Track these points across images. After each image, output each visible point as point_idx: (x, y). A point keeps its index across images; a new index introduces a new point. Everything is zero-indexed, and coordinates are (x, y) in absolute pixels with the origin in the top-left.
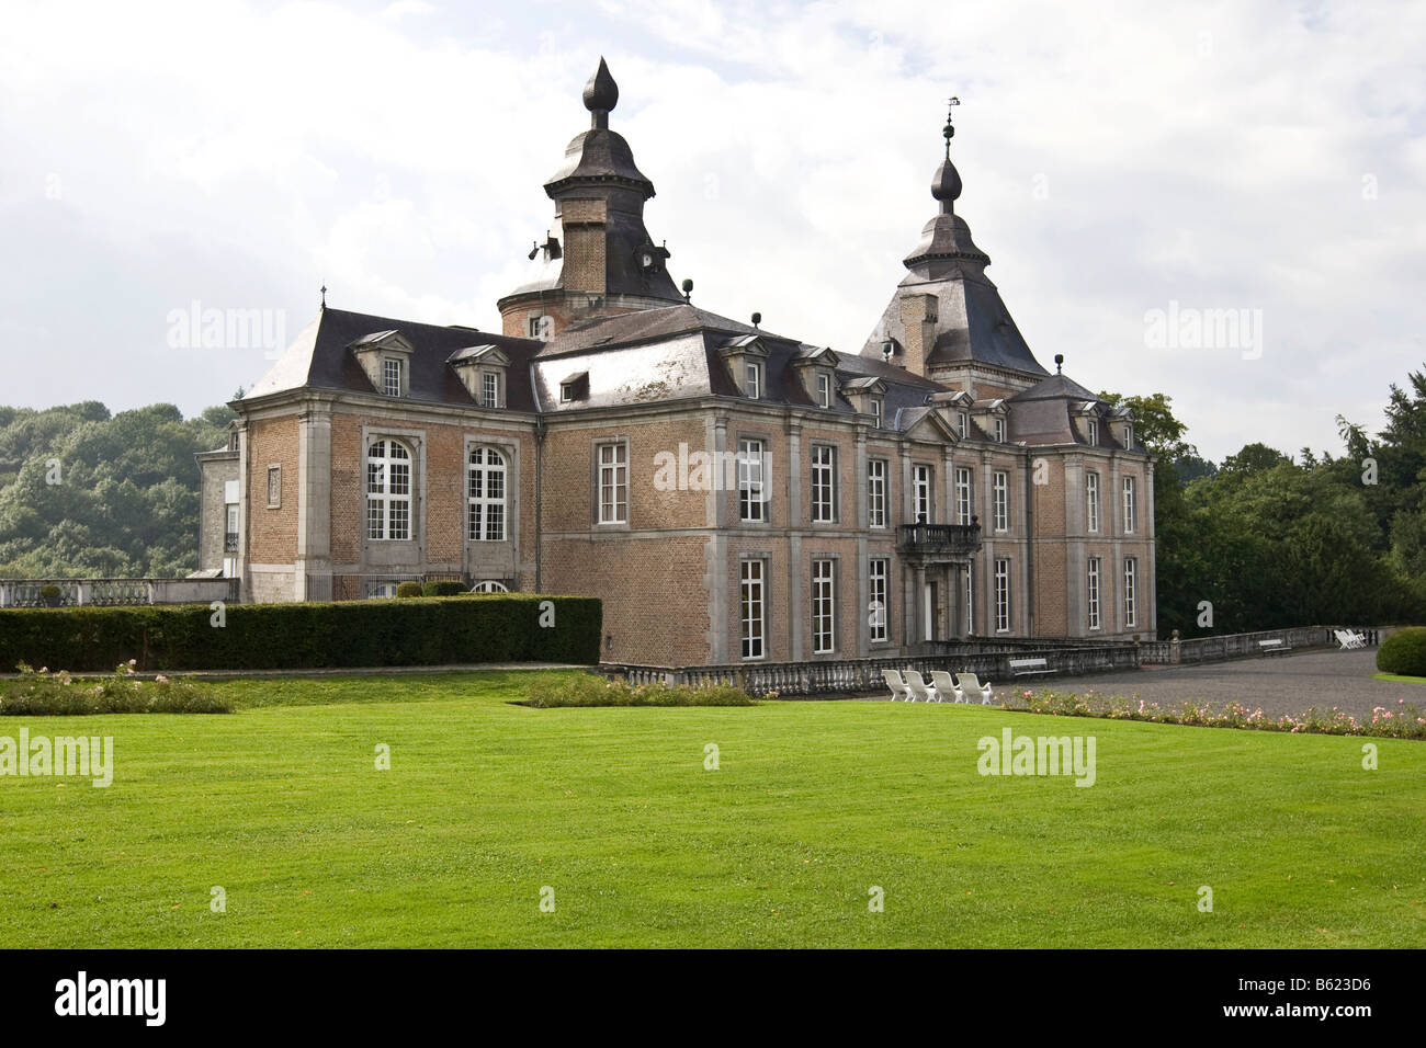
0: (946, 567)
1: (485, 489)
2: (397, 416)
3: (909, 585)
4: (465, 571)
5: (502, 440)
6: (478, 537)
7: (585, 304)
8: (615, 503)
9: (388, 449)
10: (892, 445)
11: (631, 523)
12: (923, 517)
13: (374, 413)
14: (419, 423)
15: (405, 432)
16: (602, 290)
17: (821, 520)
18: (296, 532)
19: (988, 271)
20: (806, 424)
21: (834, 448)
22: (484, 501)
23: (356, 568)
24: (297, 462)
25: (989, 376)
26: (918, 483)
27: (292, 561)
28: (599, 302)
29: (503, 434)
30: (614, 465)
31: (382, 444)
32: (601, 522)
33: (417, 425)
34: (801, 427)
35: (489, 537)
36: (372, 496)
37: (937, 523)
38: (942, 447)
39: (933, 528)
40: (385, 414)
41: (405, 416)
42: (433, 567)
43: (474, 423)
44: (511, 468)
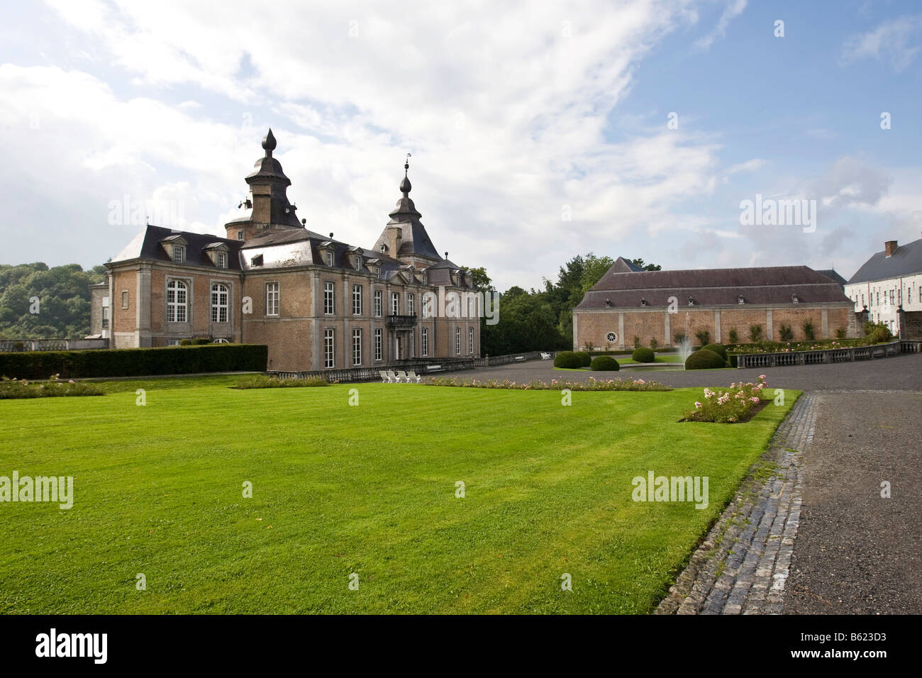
0: (404, 331)
1: (219, 301)
2: (180, 271)
3: (390, 339)
4: (210, 334)
5: (226, 281)
6: (216, 320)
7: (262, 227)
8: (274, 307)
9: (176, 284)
10: (384, 285)
11: (280, 315)
12: (395, 313)
13: (170, 269)
15: (184, 278)
16: (269, 222)
17: (356, 314)
18: (135, 319)
19: (421, 220)
20: (350, 276)
21: (361, 286)
22: (219, 306)
23: (162, 334)
24: (135, 290)
25: (421, 259)
26: (393, 300)
27: (133, 330)
28: (267, 226)
29: (227, 279)
30: (273, 292)
31: (174, 282)
32: (268, 315)
33: (189, 275)
34: (348, 278)
35: (220, 320)
36: (170, 304)
37: (401, 314)
38: (403, 286)
39: (400, 317)
40: (175, 270)
41: (183, 271)
42: (196, 333)
43: (215, 275)
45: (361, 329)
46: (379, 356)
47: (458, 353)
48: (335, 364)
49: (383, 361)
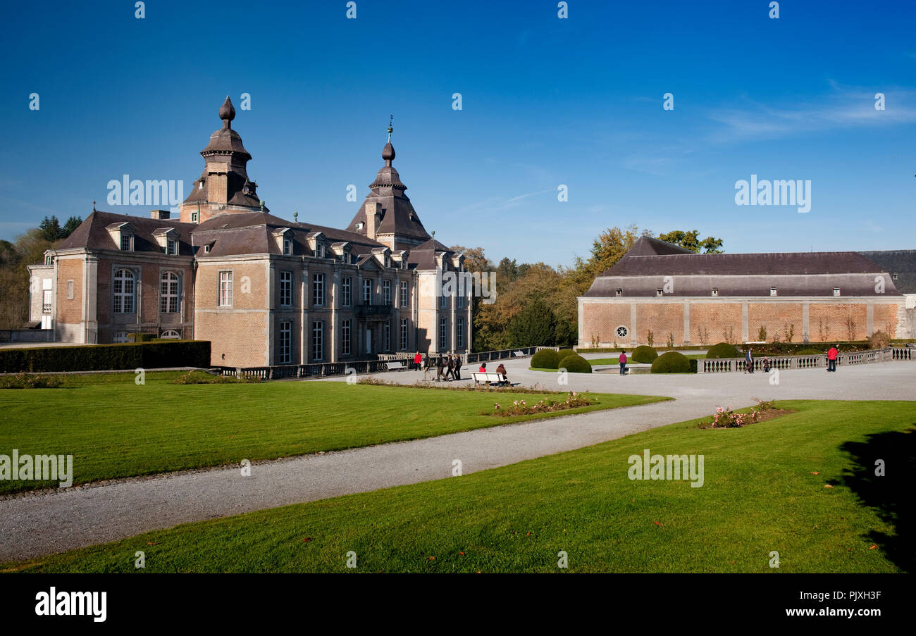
0: (377, 323)
1: (169, 290)
2: (128, 259)
3: (360, 331)
4: (159, 326)
5: (177, 269)
6: (166, 311)
7: (217, 208)
8: (227, 297)
9: (124, 274)
10: (354, 271)
11: (234, 306)
12: (368, 301)
13: (117, 258)
15: (131, 266)
16: (226, 202)
17: (317, 305)
18: (81, 310)
19: (406, 192)
20: (311, 265)
21: (323, 273)
22: (169, 296)
23: (108, 326)
24: (82, 280)
25: (403, 239)
26: (366, 287)
27: (79, 322)
28: (224, 208)
29: (178, 266)
30: (227, 281)
31: (121, 271)
32: (221, 305)
33: (137, 263)
34: (308, 266)
35: (170, 310)
36: (116, 294)
37: (374, 304)
38: (377, 271)
39: (372, 306)
40: (122, 259)
41: (131, 259)
42: (144, 325)
43: (164, 262)
44: (181, 281)
45: (323, 321)
46: (347, 349)
47: (442, 348)
48: (292, 359)
49: (352, 356)
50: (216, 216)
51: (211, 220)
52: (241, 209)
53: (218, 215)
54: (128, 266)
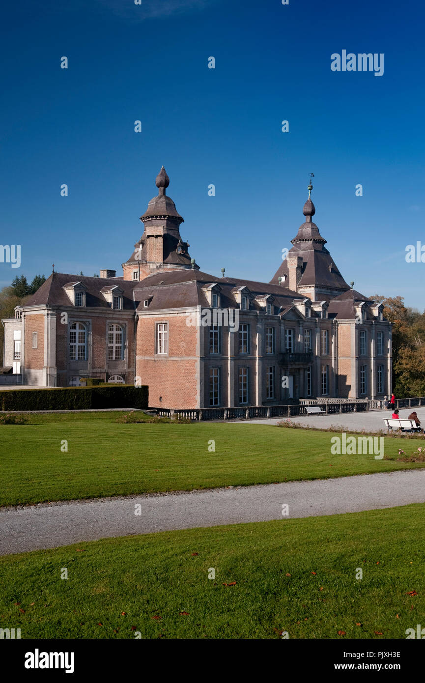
0: (299, 369)
1: (114, 341)
2: (81, 314)
4: (107, 372)
5: (121, 322)
6: (112, 358)
7: (155, 267)
8: (163, 346)
9: (77, 326)
10: (276, 322)
11: (169, 354)
12: (290, 349)
13: (72, 313)
14: (89, 316)
15: (84, 320)
16: (162, 261)
17: (243, 353)
18: (43, 358)
19: (326, 246)
21: (248, 325)
22: (115, 345)
23: (65, 371)
24: (44, 332)
25: (323, 290)
26: (288, 336)
27: (41, 368)
28: (160, 267)
29: (122, 319)
30: (163, 332)
31: (75, 324)
32: (158, 353)
33: (88, 317)
35: (116, 358)
36: (72, 344)
37: (296, 352)
38: (298, 321)
39: (294, 354)
40: (76, 313)
41: (83, 314)
42: (94, 371)
43: (111, 316)
44: (125, 332)
45: (248, 368)
46: (271, 394)
47: (362, 394)
48: (220, 402)
49: (275, 400)
50: (154, 274)
51: (149, 278)
52: (175, 267)
53: (155, 273)
54: (81, 320)
